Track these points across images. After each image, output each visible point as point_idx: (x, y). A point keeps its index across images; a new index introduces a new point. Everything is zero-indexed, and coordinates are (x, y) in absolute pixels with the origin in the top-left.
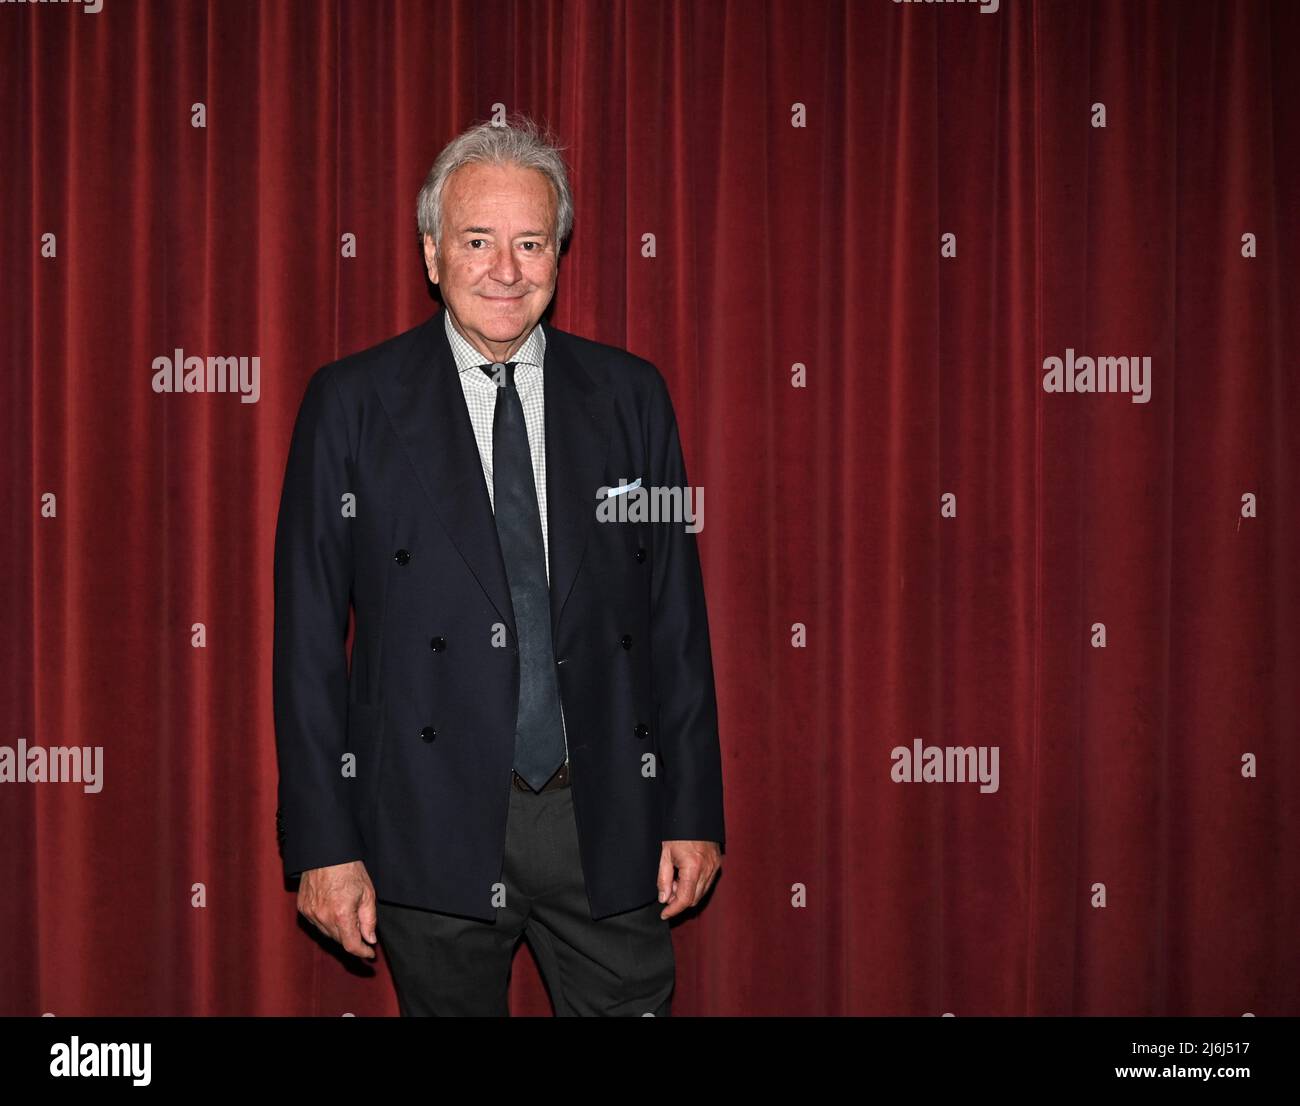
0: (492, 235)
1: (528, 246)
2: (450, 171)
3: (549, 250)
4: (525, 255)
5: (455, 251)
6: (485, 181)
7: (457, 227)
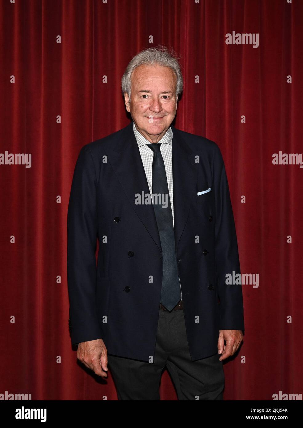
1: (165, 97)
2: (134, 68)
4: (164, 101)
6: (148, 72)
7: (137, 90)
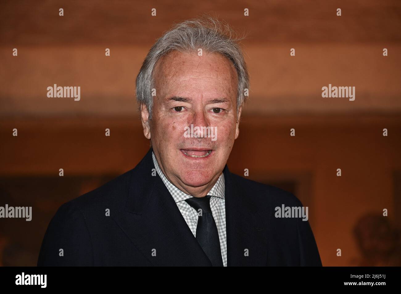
0: (189, 103)
1: (217, 110)
2: (160, 55)
3: (231, 113)
4: (213, 116)
5: (163, 113)
6: (184, 62)
7: (165, 96)
